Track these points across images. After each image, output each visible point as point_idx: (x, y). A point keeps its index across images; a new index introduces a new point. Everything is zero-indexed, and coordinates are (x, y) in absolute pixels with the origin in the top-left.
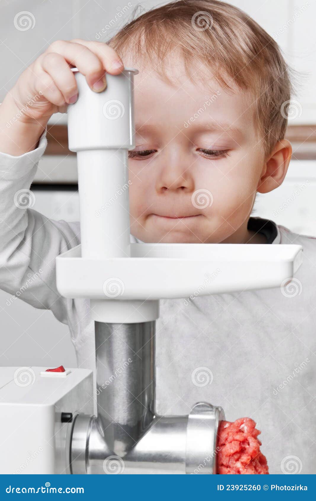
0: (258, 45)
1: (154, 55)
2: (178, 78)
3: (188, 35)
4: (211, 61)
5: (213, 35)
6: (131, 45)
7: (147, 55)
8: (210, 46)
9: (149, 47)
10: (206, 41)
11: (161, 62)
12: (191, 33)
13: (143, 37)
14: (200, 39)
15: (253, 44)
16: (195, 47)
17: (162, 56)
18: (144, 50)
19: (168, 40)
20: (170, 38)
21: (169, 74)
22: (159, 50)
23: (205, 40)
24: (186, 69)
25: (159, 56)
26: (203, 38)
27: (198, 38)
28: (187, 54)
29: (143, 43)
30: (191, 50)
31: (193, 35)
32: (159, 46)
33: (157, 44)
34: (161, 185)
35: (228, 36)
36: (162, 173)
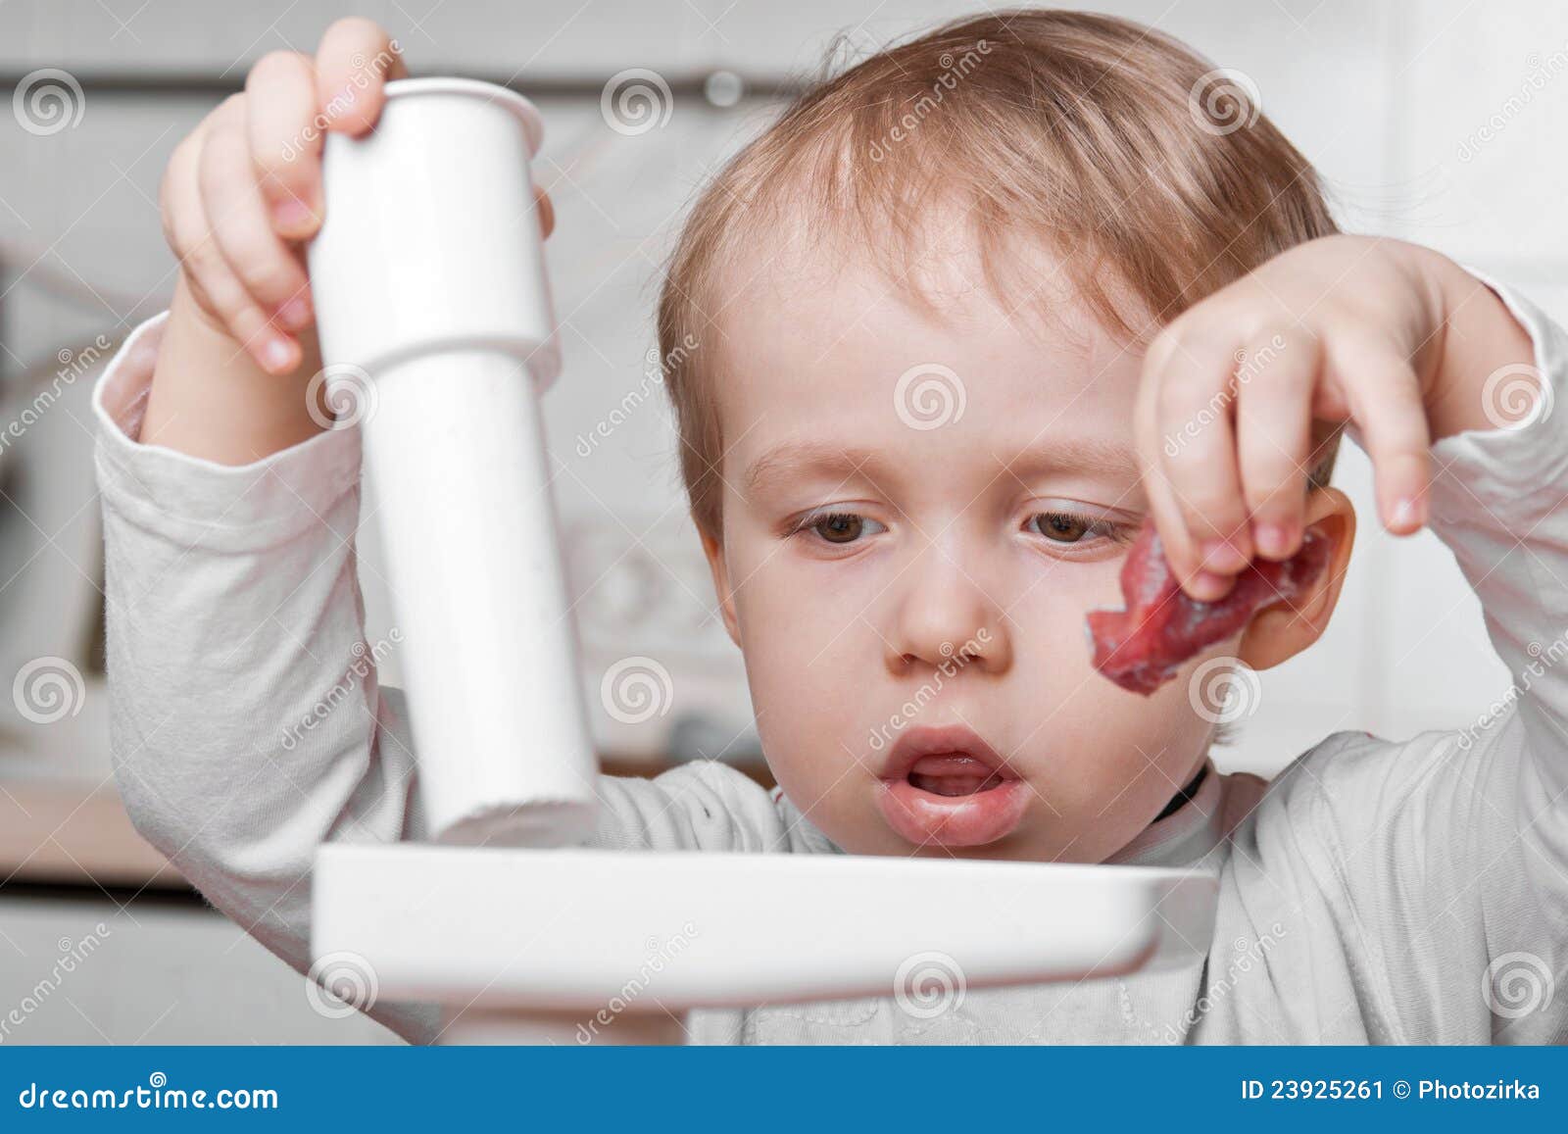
0: (1235, 178)
1: (881, 218)
2: (958, 298)
3: (995, 150)
4: (1072, 238)
5: (1080, 151)
6: (808, 177)
7: (856, 214)
8: (1069, 186)
9: (863, 189)
10: (1055, 170)
11: (901, 241)
12: (1006, 143)
13: (846, 156)
14: (1036, 161)
15: (1221, 176)
16: (1017, 189)
17: (905, 222)
18: (846, 200)
19: (928, 166)
20: (934, 158)
21: (927, 282)
22: (897, 201)
23: (1051, 167)
24: (987, 264)
25: (895, 220)
26: (1046, 160)
27: (1028, 158)
28: (991, 217)
29: (844, 175)
30: (1002, 201)
31: (1011, 148)
32: (899, 187)
33: (892, 179)
34: (896, 649)
35: (1131, 150)
36: (899, 612)
